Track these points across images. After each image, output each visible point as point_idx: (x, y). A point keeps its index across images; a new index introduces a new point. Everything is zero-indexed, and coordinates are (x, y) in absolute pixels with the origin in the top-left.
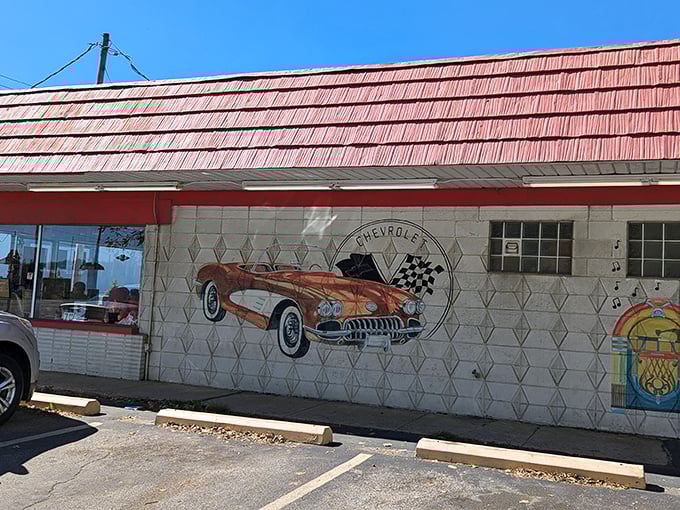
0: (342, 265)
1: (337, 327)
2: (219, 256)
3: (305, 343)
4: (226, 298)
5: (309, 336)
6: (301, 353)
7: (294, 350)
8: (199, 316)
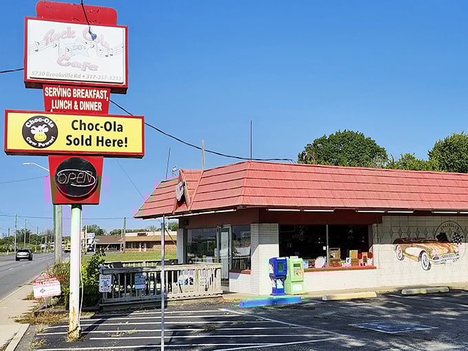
0: (438, 237)
1: (438, 258)
2: (400, 236)
3: (430, 265)
4: (404, 251)
5: (431, 263)
6: (429, 269)
7: (427, 268)
8: (396, 259)
